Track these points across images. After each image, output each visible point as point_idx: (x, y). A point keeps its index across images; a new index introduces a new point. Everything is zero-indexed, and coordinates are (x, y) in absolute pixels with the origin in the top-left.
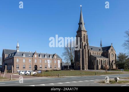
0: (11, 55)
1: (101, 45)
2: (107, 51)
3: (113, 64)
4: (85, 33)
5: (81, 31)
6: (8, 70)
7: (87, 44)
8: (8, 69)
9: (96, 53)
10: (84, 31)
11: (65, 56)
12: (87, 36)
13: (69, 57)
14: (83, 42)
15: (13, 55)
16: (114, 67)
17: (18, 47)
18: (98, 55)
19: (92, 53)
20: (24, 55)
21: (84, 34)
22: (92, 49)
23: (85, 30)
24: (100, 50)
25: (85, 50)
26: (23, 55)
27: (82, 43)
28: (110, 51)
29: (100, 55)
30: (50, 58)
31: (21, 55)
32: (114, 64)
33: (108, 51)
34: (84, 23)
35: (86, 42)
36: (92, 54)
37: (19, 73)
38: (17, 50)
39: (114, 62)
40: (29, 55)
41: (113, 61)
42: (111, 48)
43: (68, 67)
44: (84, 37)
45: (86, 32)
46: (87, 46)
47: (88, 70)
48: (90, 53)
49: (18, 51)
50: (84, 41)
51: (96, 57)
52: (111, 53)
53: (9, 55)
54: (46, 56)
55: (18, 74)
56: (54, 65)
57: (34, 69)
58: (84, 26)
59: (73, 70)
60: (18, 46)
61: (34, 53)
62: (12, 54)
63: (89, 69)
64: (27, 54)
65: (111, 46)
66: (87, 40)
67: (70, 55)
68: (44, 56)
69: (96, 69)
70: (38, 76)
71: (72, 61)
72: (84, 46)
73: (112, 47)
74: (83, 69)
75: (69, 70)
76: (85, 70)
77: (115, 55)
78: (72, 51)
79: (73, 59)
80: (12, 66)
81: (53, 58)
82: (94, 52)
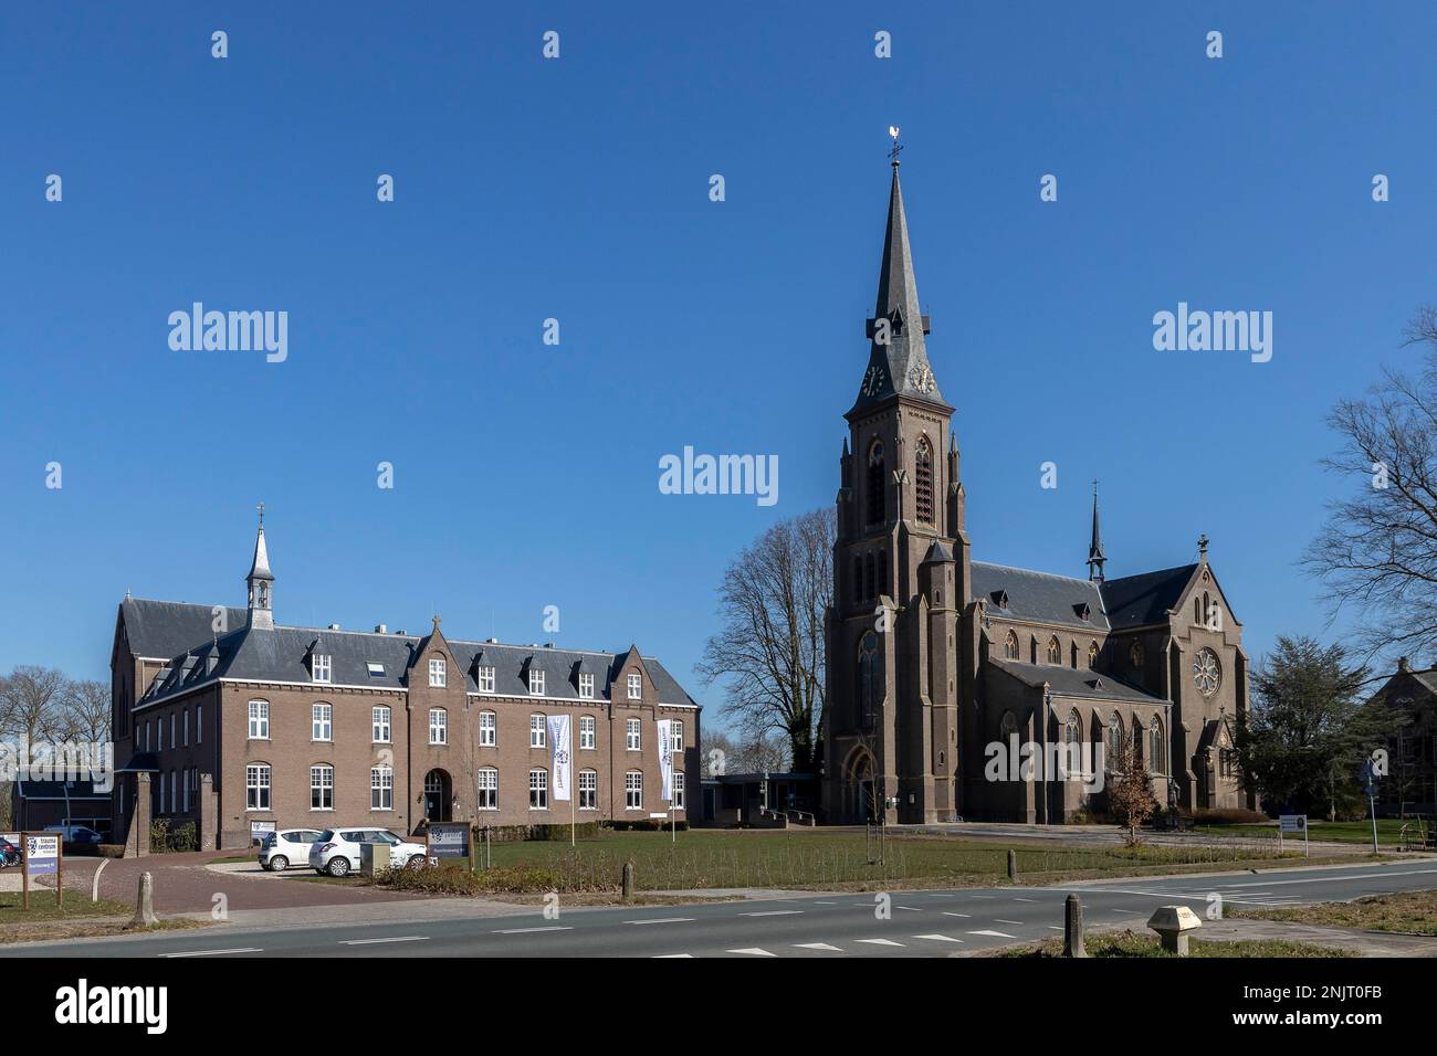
0: (191, 661)
1: (1096, 558)
2: (1147, 621)
3: (1214, 759)
4: (930, 429)
5: (895, 402)
6: (164, 824)
7: (947, 548)
8: (168, 813)
9: (1044, 638)
10: (924, 405)
11: (731, 678)
12: (952, 458)
13: (770, 682)
14: (912, 524)
15: (213, 663)
16: (1226, 791)
17: (266, 580)
18: (1066, 664)
19: (1000, 638)
20: (322, 664)
21: (926, 441)
22: (997, 598)
23: (936, 395)
24: (1080, 610)
25: (929, 616)
26: (307, 661)
27: (904, 532)
28: (1180, 620)
29: (1083, 666)
30: (583, 698)
31: (295, 663)
32: (1225, 755)
33: (1166, 618)
34: (925, 320)
35: (937, 528)
36: (998, 654)
37: (262, 858)
38: (256, 615)
39: (1223, 740)
40: (373, 668)
41: (1209, 733)
42: (1194, 592)
43: (764, 791)
44: (924, 468)
45: (946, 411)
46: (949, 568)
47: (955, 823)
48: (984, 642)
49: (263, 620)
50: (925, 514)
51: (1040, 689)
52: (1199, 640)
53: (179, 662)
54: (537, 679)
55: (257, 865)
56: (620, 772)
57: (420, 813)
58: (923, 349)
59: (806, 822)
60: (263, 564)
61: (425, 641)
62: (202, 653)
63: (967, 811)
64: (351, 655)
65: (1192, 569)
66: (952, 500)
67: (781, 666)
68: (524, 676)
69: (1039, 820)
70: (434, 890)
71: (798, 726)
72: (925, 571)
73: (1210, 575)
74: (911, 812)
75: (767, 822)
76: (932, 820)
77: (1240, 661)
78: (803, 624)
79: (818, 704)
80: (207, 779)
81: (607, 694)
82: (1024, 634)
